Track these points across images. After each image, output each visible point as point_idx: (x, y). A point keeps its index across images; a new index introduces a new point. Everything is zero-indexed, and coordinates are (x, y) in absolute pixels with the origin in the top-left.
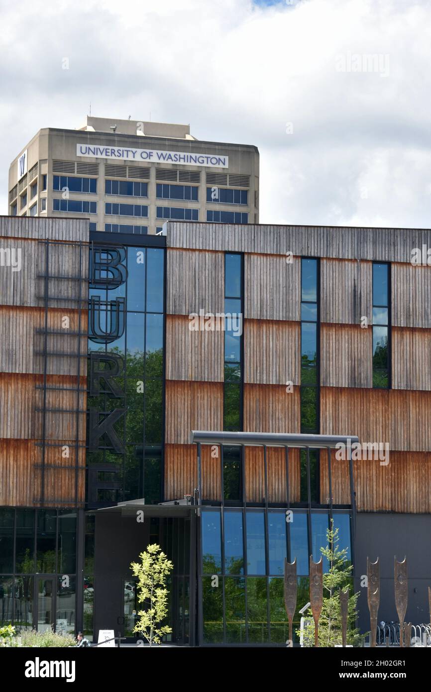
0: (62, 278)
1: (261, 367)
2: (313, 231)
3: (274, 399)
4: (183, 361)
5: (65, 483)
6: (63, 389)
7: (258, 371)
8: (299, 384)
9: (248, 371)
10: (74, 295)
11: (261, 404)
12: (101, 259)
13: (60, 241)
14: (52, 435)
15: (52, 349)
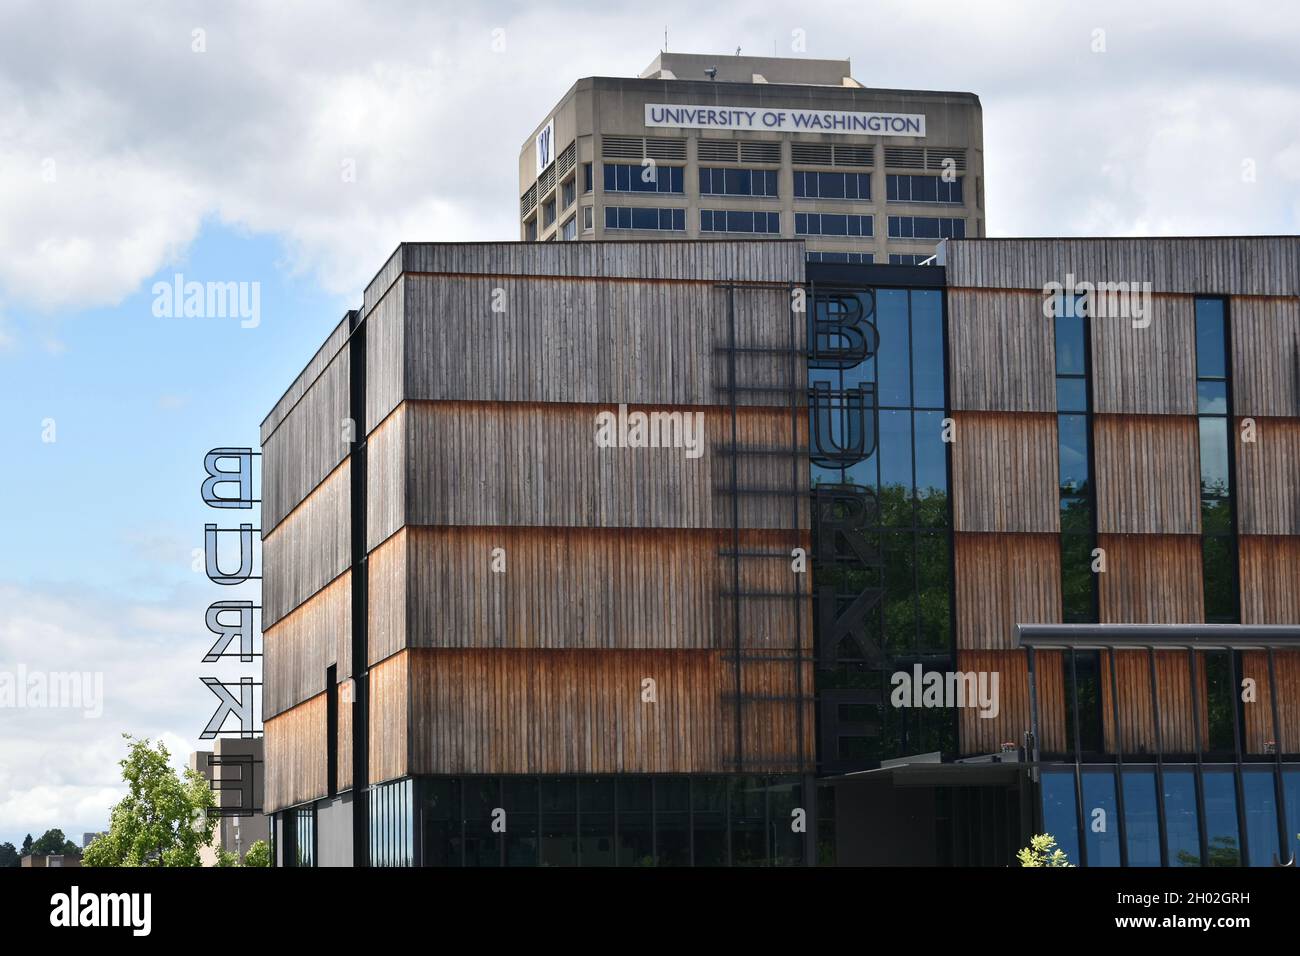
0: (757, 351)
1: (1128, 501)
2: (1214, 247)
3: (1154, 561)
4: (985, 496)
5: (779, 728)
6: (769, 555)
7: (1123, 511)
8: (1200, 533)
9: (1105, 511)
10: (781, 380)
11: (1131, 571)
12: (828, 314)
13: (754, 282)
14: (751, 641)
15: (745, 482)
